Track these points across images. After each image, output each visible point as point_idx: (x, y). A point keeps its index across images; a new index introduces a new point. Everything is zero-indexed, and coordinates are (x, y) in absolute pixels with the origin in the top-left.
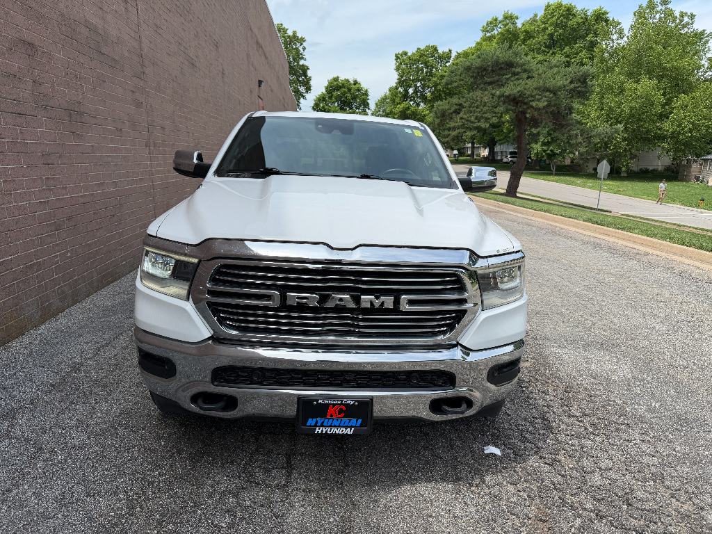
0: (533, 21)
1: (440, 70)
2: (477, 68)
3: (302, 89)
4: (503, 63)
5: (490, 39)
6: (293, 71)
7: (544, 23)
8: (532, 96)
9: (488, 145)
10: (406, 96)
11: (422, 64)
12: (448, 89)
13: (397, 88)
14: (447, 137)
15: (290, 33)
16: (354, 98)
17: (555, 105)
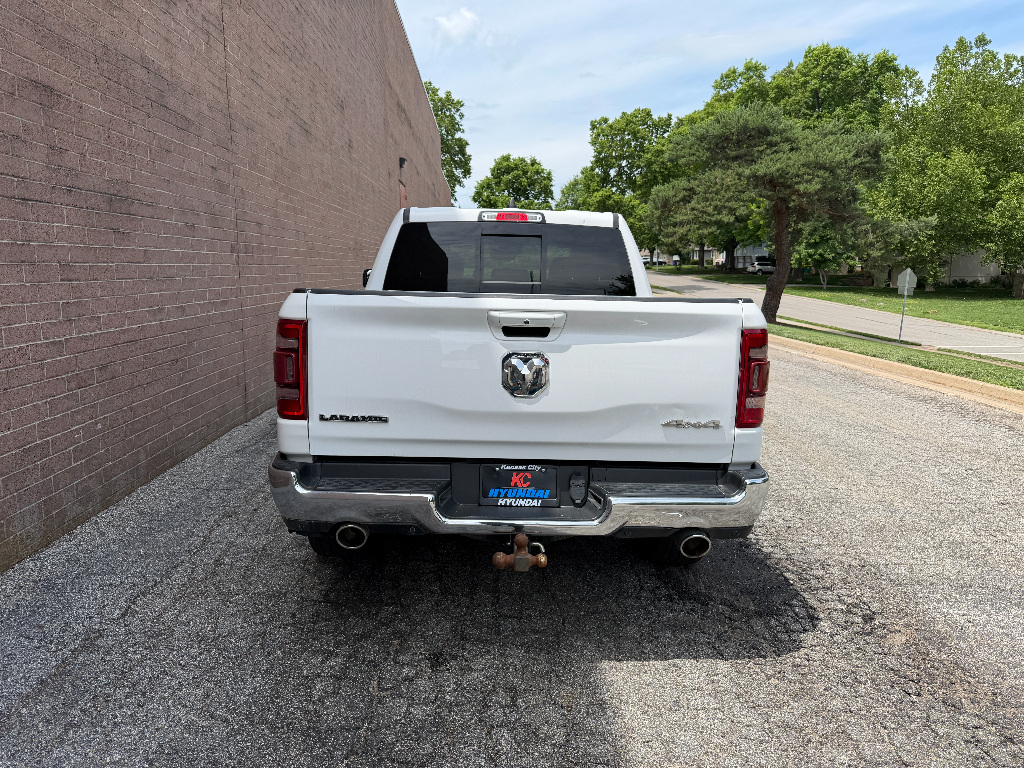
0: (788, 72)
1: (655, 142)
2: (715, 137)
3: (458, 172)
4: (753, 129)
5: (727, 98)
6: (446, 147)
7: (805, 75)
8: (798, 176)
9: (725, 249)
10: (605, 180)
11: (629, 134)
12: (666, 169)
13: (592, 169)
14: (672, 236)
15: (442, 94)
16: (532, 184)
17: (832, 189)
